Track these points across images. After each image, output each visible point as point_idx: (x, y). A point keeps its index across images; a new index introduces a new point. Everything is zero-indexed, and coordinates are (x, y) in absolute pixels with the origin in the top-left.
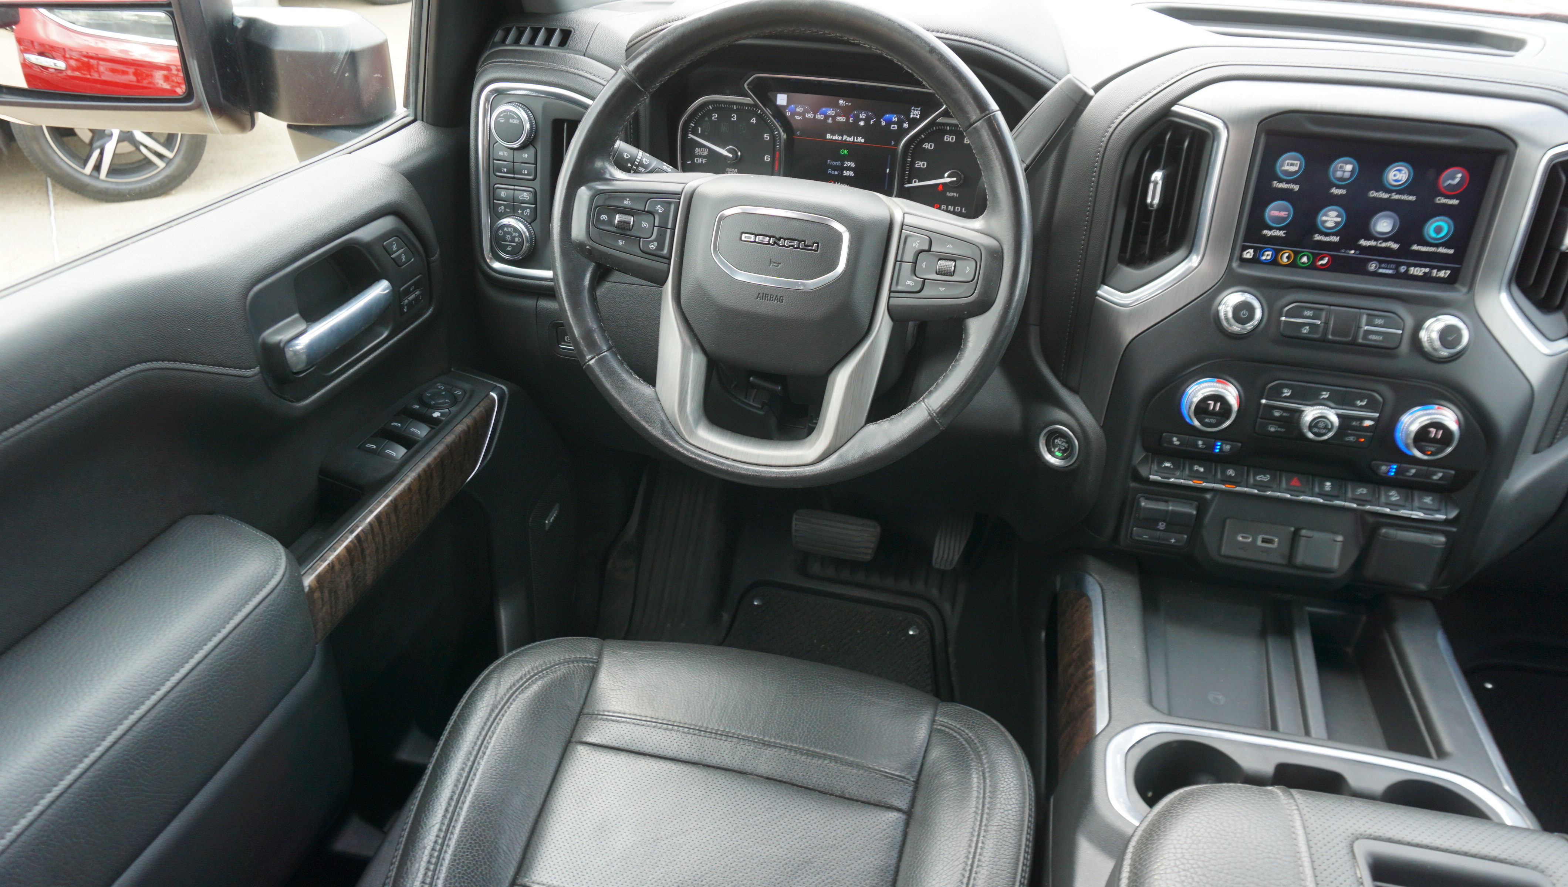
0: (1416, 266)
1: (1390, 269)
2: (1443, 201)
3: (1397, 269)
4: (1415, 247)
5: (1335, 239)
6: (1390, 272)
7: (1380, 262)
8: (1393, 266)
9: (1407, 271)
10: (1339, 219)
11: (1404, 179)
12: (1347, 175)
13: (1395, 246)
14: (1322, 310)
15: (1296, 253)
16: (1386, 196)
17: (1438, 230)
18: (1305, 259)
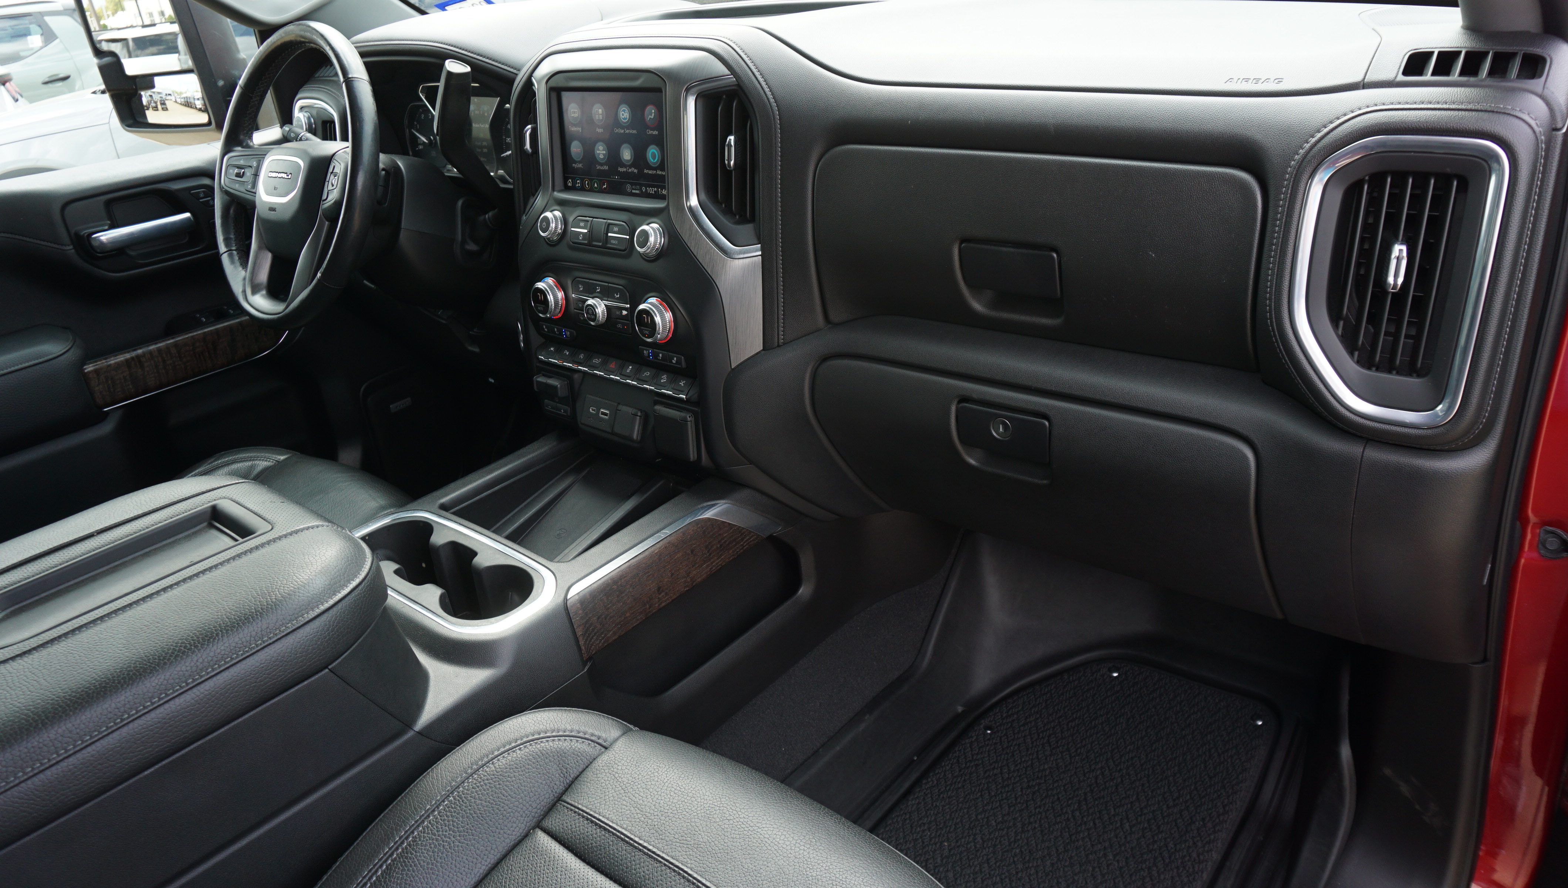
0: (650, 186)
1: (637, 190)
2: (651, 132)
3: (641, 190)
4: (646, 171)
5: (606, 168)
6: (638, 192)
7: (632, 184)
8: (638, 187)
9: (646, 190)
10: (605, 152)
11: (628, 117)
12: (601, 116)
13: (636, 171)
14: (588, 221)
15: (591, 180)
16: (622, 131)
17: (654, 156)
18: (596, 185)
